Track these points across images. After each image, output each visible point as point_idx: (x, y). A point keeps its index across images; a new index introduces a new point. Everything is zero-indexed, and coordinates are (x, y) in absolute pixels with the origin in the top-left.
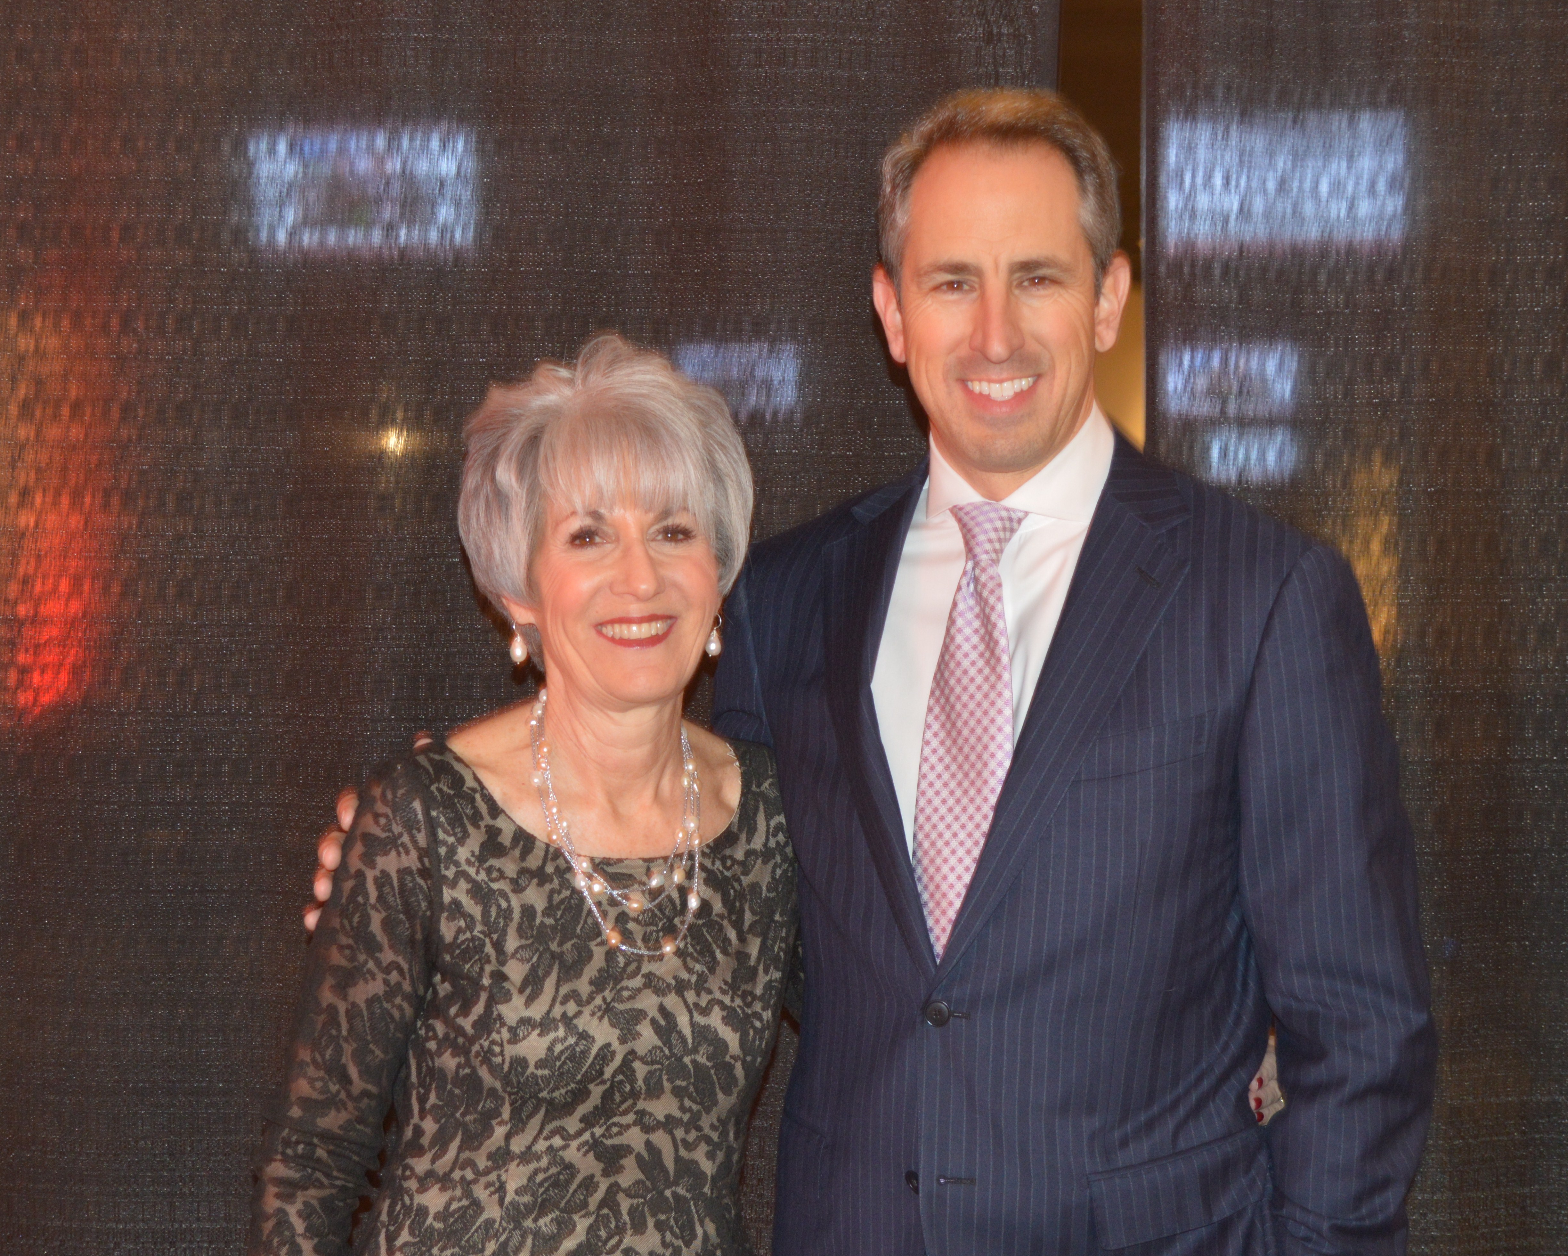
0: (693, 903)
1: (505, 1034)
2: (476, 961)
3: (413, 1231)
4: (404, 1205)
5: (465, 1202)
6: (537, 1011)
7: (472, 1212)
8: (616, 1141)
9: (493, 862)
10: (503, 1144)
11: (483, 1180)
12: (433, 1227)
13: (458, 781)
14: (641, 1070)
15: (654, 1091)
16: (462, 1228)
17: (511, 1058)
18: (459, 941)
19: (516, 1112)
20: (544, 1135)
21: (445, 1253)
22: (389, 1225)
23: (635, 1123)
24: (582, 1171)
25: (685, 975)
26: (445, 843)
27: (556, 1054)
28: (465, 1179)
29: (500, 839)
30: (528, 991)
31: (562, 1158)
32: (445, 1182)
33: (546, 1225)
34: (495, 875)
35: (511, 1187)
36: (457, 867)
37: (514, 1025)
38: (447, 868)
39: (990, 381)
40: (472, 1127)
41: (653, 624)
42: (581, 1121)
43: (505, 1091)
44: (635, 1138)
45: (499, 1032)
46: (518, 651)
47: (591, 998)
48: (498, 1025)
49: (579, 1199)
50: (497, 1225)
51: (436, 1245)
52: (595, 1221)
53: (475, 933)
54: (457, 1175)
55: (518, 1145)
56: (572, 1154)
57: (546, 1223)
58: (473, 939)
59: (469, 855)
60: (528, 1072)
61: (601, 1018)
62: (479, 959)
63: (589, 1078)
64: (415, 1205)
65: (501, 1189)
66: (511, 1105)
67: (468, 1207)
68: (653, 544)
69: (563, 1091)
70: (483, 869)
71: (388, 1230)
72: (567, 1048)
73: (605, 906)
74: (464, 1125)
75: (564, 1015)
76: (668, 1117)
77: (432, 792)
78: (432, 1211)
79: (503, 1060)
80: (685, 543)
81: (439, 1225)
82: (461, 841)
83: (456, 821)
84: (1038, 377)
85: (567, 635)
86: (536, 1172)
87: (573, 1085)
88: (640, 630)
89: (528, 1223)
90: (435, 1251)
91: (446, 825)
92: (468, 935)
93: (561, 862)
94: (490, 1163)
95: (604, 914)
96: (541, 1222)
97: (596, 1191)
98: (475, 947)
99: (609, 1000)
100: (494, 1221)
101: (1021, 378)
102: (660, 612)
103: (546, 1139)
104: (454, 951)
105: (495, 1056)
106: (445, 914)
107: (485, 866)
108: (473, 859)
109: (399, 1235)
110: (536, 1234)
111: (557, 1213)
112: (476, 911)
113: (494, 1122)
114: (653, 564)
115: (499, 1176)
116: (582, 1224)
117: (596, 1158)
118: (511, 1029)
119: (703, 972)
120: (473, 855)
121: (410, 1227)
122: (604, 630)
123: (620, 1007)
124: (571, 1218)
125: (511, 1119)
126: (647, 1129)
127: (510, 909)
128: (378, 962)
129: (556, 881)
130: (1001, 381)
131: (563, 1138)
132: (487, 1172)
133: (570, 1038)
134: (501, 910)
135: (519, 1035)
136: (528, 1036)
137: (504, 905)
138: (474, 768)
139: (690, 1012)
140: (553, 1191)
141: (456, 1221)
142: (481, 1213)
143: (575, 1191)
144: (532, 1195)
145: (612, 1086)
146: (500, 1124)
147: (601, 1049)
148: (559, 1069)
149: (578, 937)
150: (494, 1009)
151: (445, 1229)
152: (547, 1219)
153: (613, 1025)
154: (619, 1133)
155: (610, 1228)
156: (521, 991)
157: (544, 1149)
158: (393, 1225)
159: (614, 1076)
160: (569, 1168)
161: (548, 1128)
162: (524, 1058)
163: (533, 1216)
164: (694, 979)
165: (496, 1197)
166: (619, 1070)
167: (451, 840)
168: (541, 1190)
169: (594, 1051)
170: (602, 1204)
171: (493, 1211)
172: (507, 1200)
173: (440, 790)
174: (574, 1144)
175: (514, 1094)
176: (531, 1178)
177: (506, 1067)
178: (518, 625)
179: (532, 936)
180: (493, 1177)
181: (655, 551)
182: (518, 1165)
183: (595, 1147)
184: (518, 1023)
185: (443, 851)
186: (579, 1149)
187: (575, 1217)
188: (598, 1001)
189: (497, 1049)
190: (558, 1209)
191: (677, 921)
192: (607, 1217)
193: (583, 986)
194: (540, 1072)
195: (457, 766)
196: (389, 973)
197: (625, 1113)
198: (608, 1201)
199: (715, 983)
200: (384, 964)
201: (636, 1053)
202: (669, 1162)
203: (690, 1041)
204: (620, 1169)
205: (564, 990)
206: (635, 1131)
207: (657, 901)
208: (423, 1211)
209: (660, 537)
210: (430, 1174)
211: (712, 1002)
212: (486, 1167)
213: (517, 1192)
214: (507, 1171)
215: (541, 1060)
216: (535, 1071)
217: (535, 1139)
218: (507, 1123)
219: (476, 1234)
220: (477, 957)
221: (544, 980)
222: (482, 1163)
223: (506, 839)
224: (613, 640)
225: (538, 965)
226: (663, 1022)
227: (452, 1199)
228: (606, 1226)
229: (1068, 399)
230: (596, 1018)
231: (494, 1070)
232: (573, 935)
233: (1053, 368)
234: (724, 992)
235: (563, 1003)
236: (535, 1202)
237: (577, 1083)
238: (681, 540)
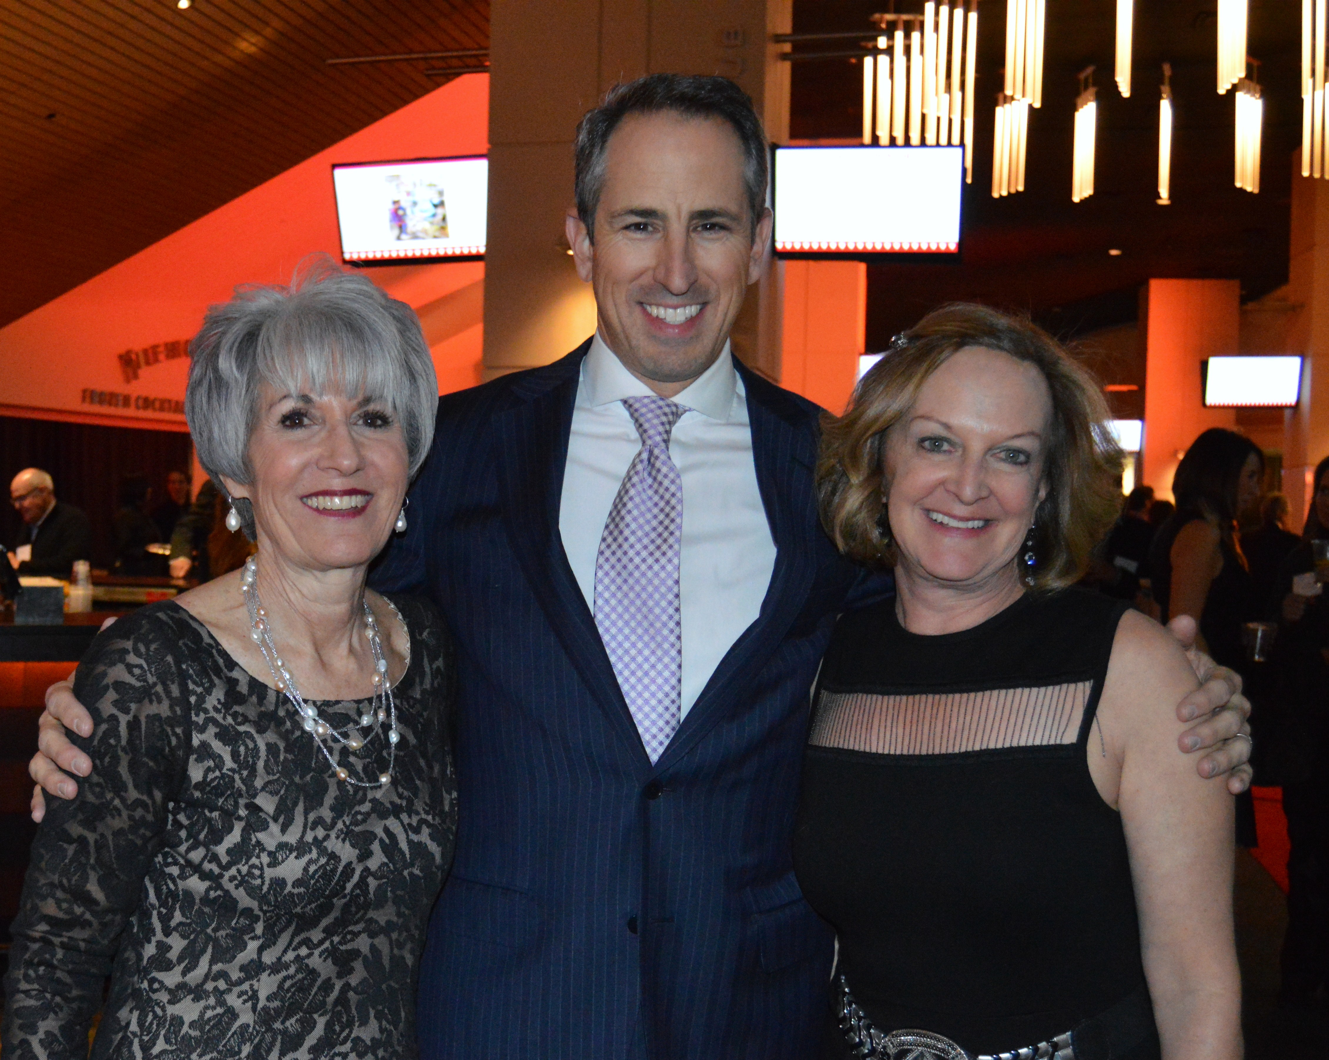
0: (394, 738)
1: (265, 859)
2: (229, 796)
3: (169, 1039)
4: (155, 1016)
5: (219, 1010)
6: (292, 837)
7: (227, 1020)
8: (349, 947)
9: (236, 708)
10: (255, 957)
11: (236, 990)
12: (190, 1036)
13: (197, 637)
14: (372, 883)
15: (380, 903)
16: (218, 1035)
17: (271, 879)
18: (208, 780)
19: (268, 928)
20: (293, 946)
21: (204, 1058)
22: (142, 1035)
23: (364, 931)
24: (322, 976)
25: (398, 801)
26: (194, 693)
27: (310, 873)
28: (218, 989)
29: (239, 689)
30: (281, 820)
31: (307, 965)
32: (198, 993)
33: (292, 1025)
34: (240, 719)
35: (263, 995)
36: (205, 713)
37: (273, 849)
38: (197, 715)
39: (666, 306)
40: (223, 942)
41: (354, 498)
42: (324, 931)
43: (261, 909)
44: (363, 943)
45: (258, 857)
46: (233, 522)
47: (334, 824)
48: (257, 851)
49: (319, 1000)
50: (251, 1030)
51: (195, 1050)
52: (331, 1017)
53: (224, 771)
54: (209, 986)
55: (268, 958)
56: (315, 961)
57: (292, 1024)
58: (223, 776)
59: (216, 703)
60: (286, 892)
61: (344, 841)
62: (232, 794)
63: (335, 894)
64: (168, 1016)
65: (254, 997)
66: (264, 922)
67: (222, 1015)
68: (355, 428)
69: (313, 906)
70: (229, 714)
71: (141, 1041)
72: (320, 867)
73: (330, 743)
74: (216, 941)
75: (315, 838)
76: (388, 922)
77: (181, 648)
78: (187, 1019)
79: (263, 883)
80: (383, 428)
81: (195, 1033)
82: (209, 691)
83: (204, 672)
84: (704, 304)
85: (276, 506)
86: (285, 979)
87: (322, 900)
88: (341, 501)
89: (277, 1025)
90: (194, 1056)
91: (194, 677)
92: (217, 773)
93: (289, 706)
94: (242, 975)
95: (331, 751)
96: (288, 1024)
97: (332, 991)
98: (225, 783)
99: (348, 823)
100: (248, 1026)
101: (691, 305)
102: (359, 487)
103: (294, 950)
104: (204, 789)
105: (255, 879)
106: (195, 756)
107: (230, 712)
108: (219, 706)
109: (154, 1044)
110: (285, 1032)
111: (301, 1014)
112: (224, 752)
113: (246, 938)
114: (357, 446)
115: (252, 986)
116: (321, 1022)
117: (333, 963)
118: (270, 854)
119: (409, 796)
120: (219, 702)
121: (165, 1036)
122: (310, 502)
123: (357, 829)
124: (312, 1017)
125: (263, 934)
126: (372, 935)
127: (256, 748)
128: (123, 800)
129: (288, 724)
130: (675, 307)
131: (309, 948)
132: (240, 982)
133: (321, 859)
134: (249, 750)
135: (278, 859)
136: (286, 859)
137: (251, 745)
138: (207, 627)
139: (406, 831)
140: (299, 996)
141: (212, 1027)
142: (235, 1020)
143: (316, 994)
144: (281, 1001)
145: (350, 901)
146: (252, 938)
147: (345, 867)
148: (313, 886)
149: (314, 770)
150: (253, 836)
151: (202, 1036)
152: (293, 1021)
153: (353, 846)
154: (352, 940)
155: (343, 1022)
156: (275, 820)
157: (292, 959)
158: (147, 1035)
159: (352, 891)
160: (313, 973)
161: (297, 940)
162: (283, 879)
163: (282, 1019)
164: (404, 804)
165: (249, 1004)
166: (357, 886)
167: (199, 690)
168: (289, 995)
169: (340, 869)
170: (337, 1002)
171: (246, 1017)
172: (260, 1005)
173: (186, 645)
174: (317, 952)
175: (269, 911)
176: (280, 986)
177: (265, 888)
178: (233, 498)
179: (278, 772)
180: (246, 986)
181: (357, 433)
182: (269, 975)
183: (333, 954)
184: (276, 849)
185: (193, 699)
186: (320, 956)
187: (316, 1016)
188: (340, 825)
189: (257, 872)
190: (301, 1011)
191: (385, 753)
192: (340, 1013)
193: (326, 813)
194: (296, 891)
195: (195, 625)
196: (134, 810)
197: (356, 923)
198: (342, 1000)
199: (419, 805)
200: (129, 802)
201: (369, 869)
202: (386, 962)
203: (408, 856)
204: (351, 971)
205: (312, 817)
206: (364, 936)
207: (369, 738)
208: (178, 1021)
209: (361, 422)
210: (182, 986)
211: (422, 822)
212: (239, 978)
213: (268, 999)
214: (258, 981)
215: (298, 880)
216: (293, 890)
217: (285, 951)
218: (259, 938)
219: (232, 1039)
220: (229, 792)
221: (294, 810)
222: (235, 975)
223: (243, 688)
224: (317, 510)
225: (286, 797)
226: (387, 841)
227: (206, 1008)
228: (339, 1021)
229: (727, 323)
230: (340, 839)
231: (252, 892)
232: (310, 769)
233: (718, 297)
234: (427, 813)
235: (313, 829)
236: (283, 1006)
237: (325, 898)
238: (380, 426)
